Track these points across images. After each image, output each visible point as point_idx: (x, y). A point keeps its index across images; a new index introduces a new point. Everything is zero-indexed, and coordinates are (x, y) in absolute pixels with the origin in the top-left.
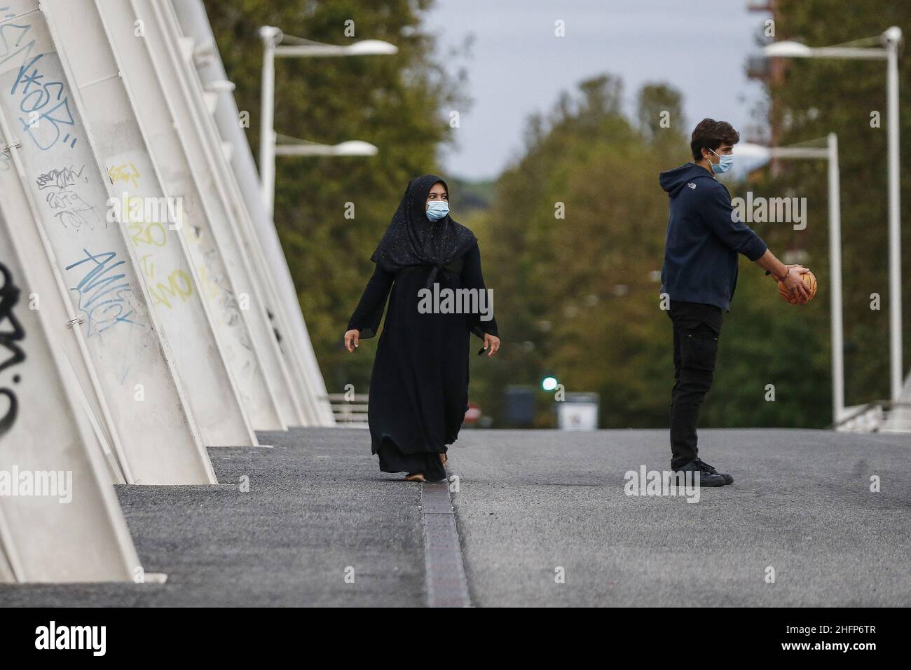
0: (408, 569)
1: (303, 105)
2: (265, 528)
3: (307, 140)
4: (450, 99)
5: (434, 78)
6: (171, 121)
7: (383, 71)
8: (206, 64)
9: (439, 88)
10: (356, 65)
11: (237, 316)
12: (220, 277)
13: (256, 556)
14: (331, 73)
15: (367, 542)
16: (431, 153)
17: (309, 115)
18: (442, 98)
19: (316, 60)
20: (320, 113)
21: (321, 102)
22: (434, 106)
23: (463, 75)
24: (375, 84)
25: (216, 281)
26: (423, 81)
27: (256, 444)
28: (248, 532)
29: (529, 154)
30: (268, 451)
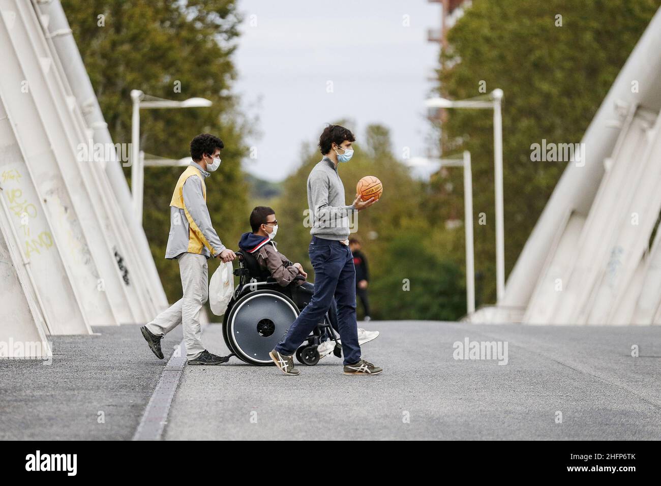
0: (139, 401)
1: (162, 136)
2: (66, 380)
3: (164, 157)
4: (250, 132)
5: (239, 121)
6: (49, 144)
7: (209, 117)
8: (90, 113)
9: (243, 127)
10: (192, 112)
11: (90, 260)
12: (80, 236)
13: (52, 395)
14: (179, 118)
15: (121, 387)
16: (237, 165)
17: (166, 143)
18: (246, 131)
19: (169, 110)
20: (172, 141)
21: (173, 135)
22: (240, 137)
23: (257, 118)
24: (205, 124)
25: (78, 238)
26: (233, 123)
27: (91, 333)
28: (54, 382)
29: (303, 165)
30: (97, 337)
